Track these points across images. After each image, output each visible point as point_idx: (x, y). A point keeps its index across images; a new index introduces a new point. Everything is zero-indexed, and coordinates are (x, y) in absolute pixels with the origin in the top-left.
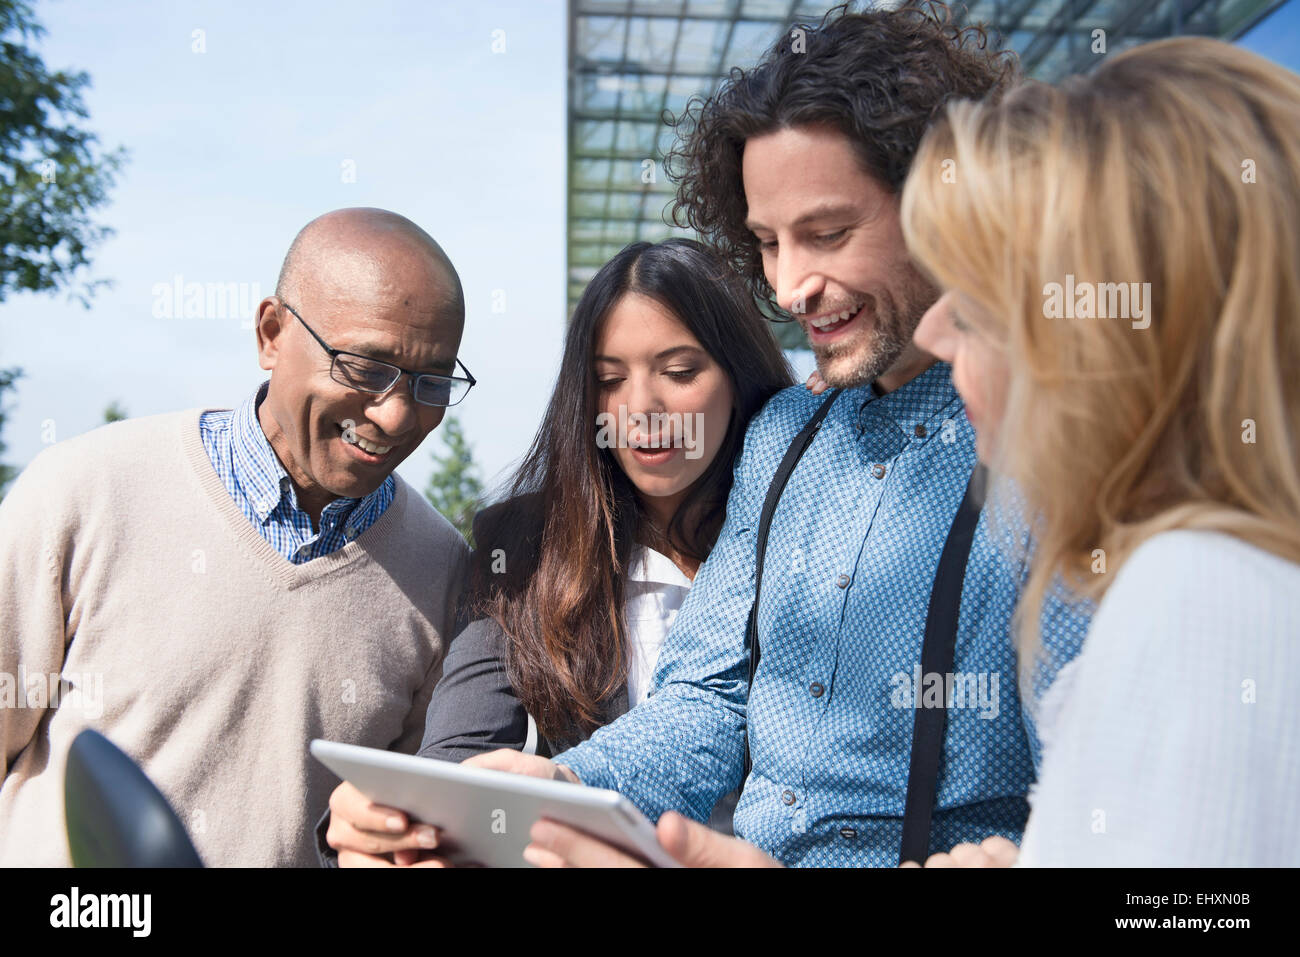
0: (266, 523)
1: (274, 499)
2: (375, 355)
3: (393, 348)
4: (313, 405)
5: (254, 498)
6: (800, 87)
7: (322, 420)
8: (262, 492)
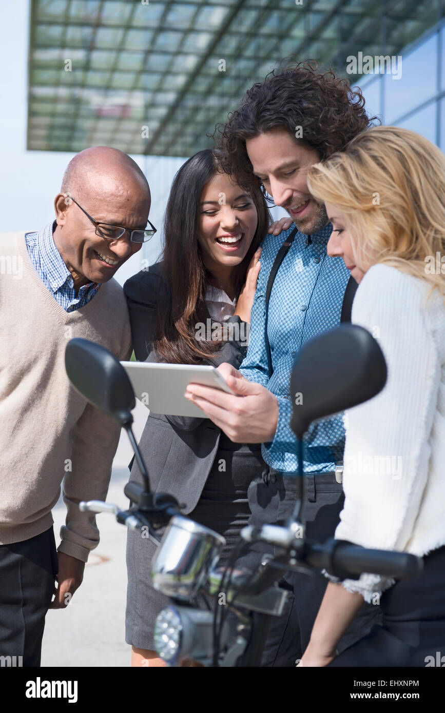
0: (56, 293)
1: (61, 283)
2: (115, 224)
3: (122, 221)
4: (86, 243)
5: (51, 281)
6: (265, 116)
7: (89, 250)
8: (55, 278)
